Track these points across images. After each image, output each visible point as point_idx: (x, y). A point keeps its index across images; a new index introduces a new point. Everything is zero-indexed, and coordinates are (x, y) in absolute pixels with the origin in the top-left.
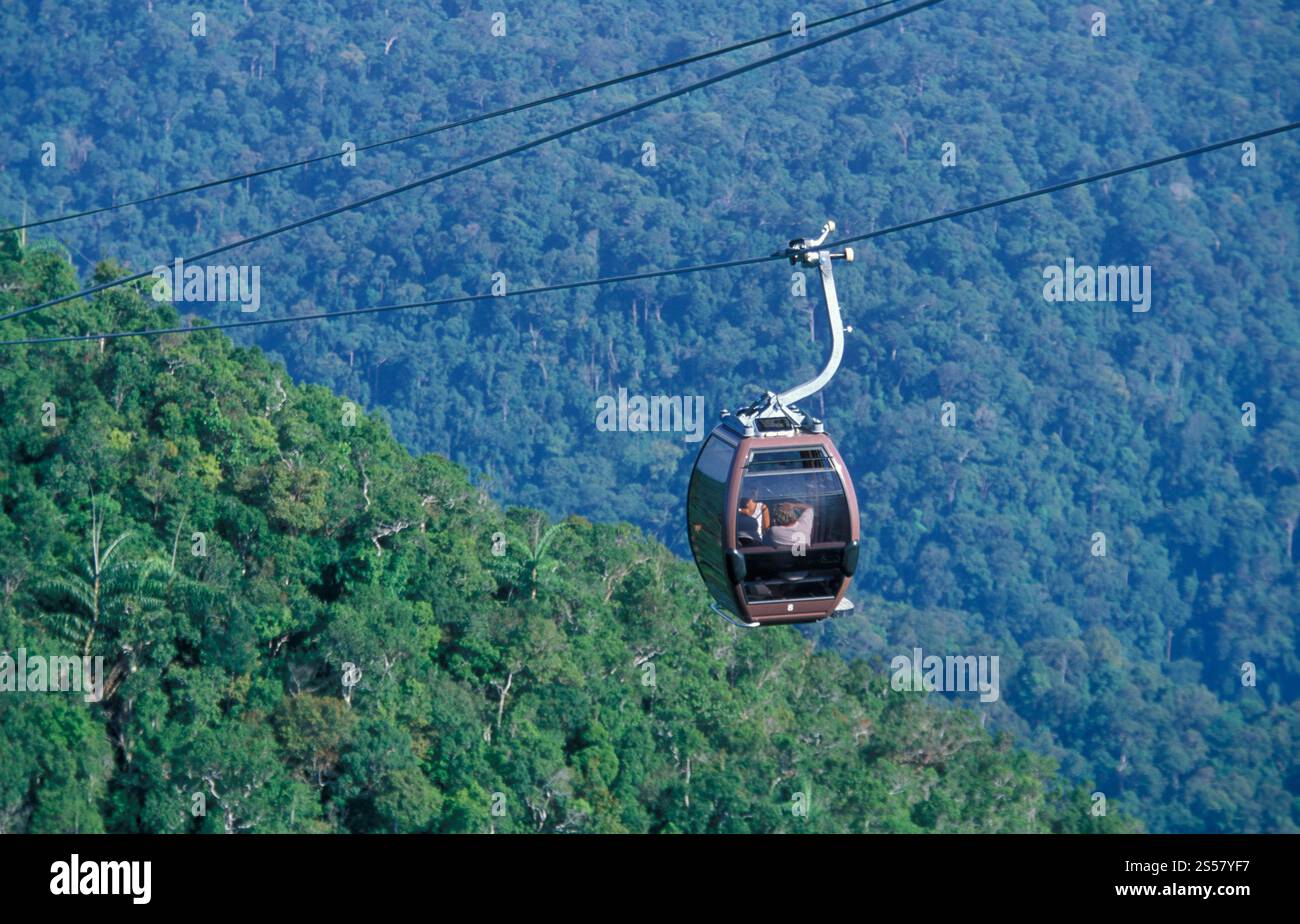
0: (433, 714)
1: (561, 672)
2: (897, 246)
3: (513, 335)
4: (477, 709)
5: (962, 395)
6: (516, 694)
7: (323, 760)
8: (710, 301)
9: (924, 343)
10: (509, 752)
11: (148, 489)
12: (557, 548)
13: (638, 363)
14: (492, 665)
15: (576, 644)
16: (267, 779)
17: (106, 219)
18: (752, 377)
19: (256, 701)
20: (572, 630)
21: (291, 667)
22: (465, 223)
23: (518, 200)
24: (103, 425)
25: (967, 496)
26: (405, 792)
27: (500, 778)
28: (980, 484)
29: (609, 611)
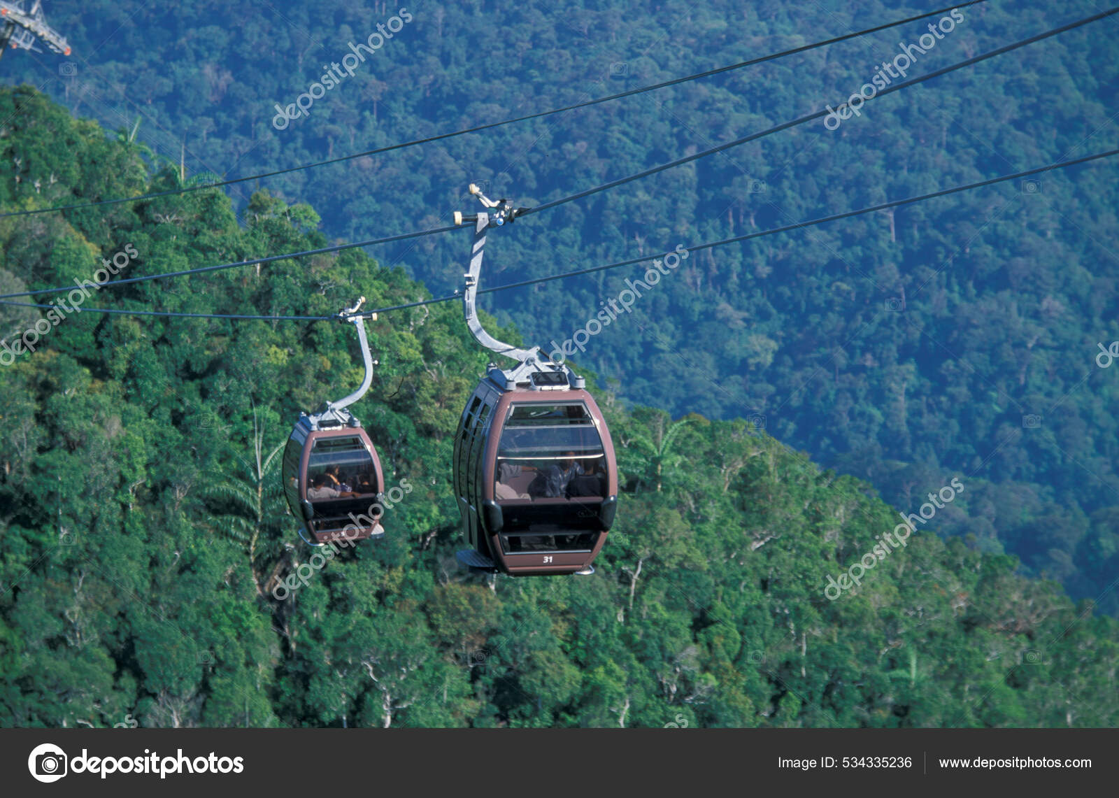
0: (571, 599)
1: (686, 557)
2: (967, 154)
3: (621, 242)
4: (610, 594)
5: (1030, 287)
6: (646, 578)
7: (472, 644)
8: (799, 207)
9: (995, 240)
10: (641, 631)
11: (304, 400)
12: (679, 444)
13: (736, 266)
14: (623, 553)
15: (700, 532)
16: (421, 662)
17: (246, 145)
18: (839, 275)
19: (409, 592)
20: (695, 519)
21: (440, 559)
22: (574, 142)
23: (623, 120)
24: (262, 343)
25: (1036, 379)
26: (547, 671)
27: (633, 656)
28: (1048, 368)
29: (728, 501)
